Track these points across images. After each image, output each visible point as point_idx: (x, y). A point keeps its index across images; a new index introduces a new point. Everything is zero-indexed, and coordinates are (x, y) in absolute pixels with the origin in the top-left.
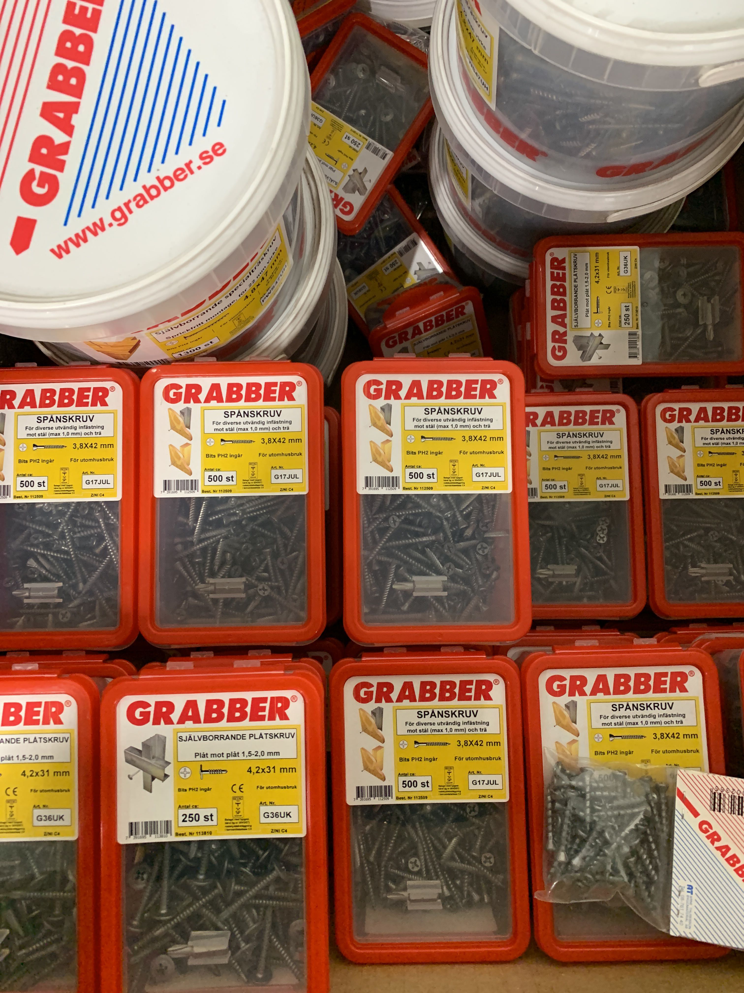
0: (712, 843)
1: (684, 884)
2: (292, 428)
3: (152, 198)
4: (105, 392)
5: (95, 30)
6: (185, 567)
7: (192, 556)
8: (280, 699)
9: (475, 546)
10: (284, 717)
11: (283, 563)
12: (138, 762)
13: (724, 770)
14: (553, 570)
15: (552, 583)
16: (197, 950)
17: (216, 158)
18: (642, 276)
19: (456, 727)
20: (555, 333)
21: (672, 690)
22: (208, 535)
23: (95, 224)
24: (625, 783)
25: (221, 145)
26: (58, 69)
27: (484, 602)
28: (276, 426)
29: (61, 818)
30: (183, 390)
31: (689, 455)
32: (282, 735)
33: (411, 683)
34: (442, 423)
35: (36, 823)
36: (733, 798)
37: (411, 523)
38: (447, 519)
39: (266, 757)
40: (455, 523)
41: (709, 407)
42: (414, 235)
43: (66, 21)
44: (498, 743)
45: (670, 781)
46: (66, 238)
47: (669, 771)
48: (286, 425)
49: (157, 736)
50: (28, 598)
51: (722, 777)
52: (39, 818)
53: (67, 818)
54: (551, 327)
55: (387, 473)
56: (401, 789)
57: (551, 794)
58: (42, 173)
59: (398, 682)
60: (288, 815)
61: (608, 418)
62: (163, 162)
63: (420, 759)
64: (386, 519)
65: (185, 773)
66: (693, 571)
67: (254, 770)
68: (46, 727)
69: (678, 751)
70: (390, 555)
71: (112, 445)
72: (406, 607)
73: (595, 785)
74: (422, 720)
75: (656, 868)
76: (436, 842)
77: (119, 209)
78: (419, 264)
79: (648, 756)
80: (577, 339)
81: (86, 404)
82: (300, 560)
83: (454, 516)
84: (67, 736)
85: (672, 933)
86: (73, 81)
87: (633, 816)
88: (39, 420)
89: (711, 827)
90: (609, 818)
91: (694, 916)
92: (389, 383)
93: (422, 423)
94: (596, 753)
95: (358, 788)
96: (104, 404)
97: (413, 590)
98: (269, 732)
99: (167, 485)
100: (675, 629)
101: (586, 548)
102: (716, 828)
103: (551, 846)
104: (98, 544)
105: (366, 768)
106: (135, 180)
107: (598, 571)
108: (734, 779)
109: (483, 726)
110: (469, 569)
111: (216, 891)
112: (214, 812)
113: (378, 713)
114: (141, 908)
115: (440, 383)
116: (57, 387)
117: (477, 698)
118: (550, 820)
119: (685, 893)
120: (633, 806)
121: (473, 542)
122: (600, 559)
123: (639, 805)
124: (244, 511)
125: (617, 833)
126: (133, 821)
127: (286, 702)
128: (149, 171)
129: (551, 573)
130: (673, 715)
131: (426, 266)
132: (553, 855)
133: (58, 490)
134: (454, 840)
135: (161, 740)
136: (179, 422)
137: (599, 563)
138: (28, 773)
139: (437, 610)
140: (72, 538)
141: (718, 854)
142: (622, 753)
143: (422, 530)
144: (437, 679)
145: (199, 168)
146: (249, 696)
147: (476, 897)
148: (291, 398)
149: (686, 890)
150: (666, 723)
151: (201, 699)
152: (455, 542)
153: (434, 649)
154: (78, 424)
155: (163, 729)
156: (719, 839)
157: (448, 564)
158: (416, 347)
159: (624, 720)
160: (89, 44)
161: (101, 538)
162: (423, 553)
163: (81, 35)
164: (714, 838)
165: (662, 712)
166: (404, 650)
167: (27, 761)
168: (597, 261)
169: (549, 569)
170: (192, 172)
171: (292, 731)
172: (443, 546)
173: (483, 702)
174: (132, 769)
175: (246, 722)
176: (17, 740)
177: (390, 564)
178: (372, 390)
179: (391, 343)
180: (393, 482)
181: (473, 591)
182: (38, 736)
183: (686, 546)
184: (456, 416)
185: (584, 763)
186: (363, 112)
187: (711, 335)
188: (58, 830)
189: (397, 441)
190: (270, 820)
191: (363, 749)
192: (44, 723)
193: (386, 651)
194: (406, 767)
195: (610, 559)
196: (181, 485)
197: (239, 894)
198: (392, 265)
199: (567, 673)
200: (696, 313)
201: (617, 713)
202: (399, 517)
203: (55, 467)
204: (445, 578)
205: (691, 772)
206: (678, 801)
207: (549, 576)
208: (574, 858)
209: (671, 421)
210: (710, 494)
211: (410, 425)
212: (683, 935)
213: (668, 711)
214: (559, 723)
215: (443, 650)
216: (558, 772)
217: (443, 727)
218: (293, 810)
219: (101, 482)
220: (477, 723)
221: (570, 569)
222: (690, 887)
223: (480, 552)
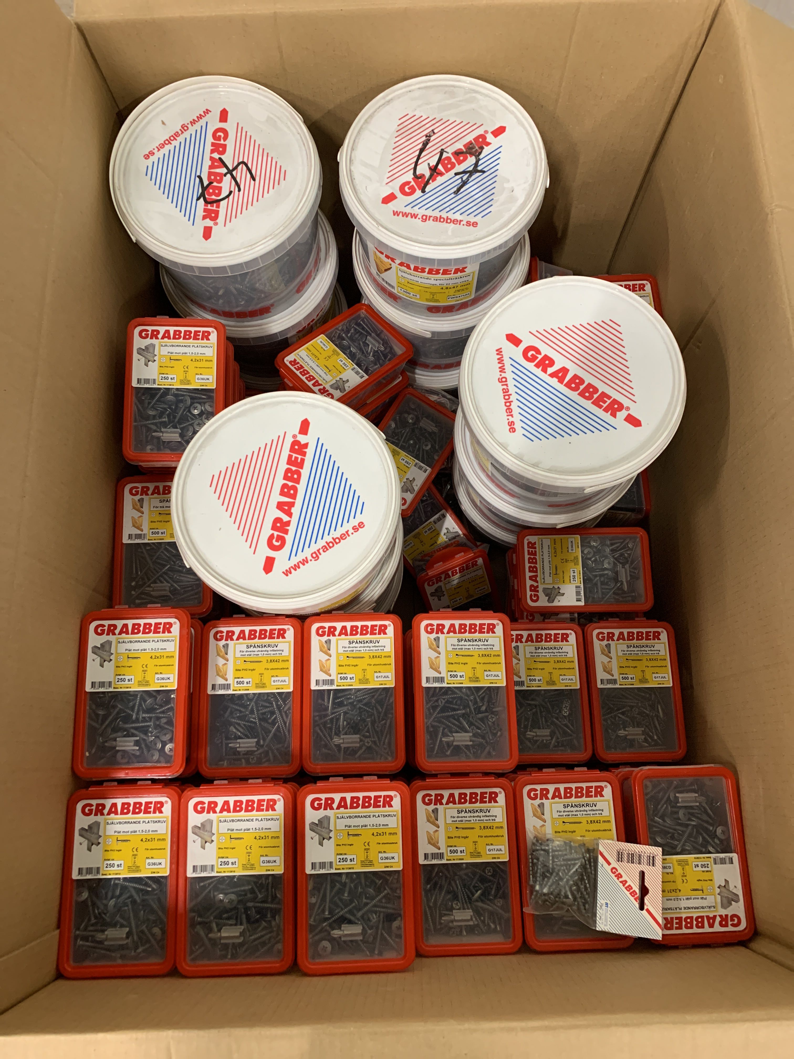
0: (618, 879)
1: (603, 902)
2: (386, 650)
3: (330, 547)
4: (284, 631)
5: (302, 468)
6: (320, 729)
7: (325, 724)
8: (388, 796)
9: (487, 717)
10: (391, 806)
11: (378, 727)
12: (316, 830)
13: (624, 840)
14: (536, 732)
15: (537, 741)
16: (346, 932)
17: (360, 529)
18: (582, 552)
19: (479, 818)
20: (531, 586)
21: (596, 796)
22: (335, 710)
23: (303, 560)
24: (571, 847)
25: (362, 523)
26: (284, 486)
27: (494, 750)
28: (377, 648)
29: (275, 861)
30: (327, 630)
31: (614, 661)
32: (389, 815)
33: (453, 794)
34: (467, 647)
35: (262, 864)
36: (628, 854)
37: (451, 703)
38: (471, 701)
39: (381, 827)
40: (475, 702)
41: (625, 631)
42: (444, 511)
43: (288, 463)
44: (502, 827)
45: (595, 847)
46: (290, 566)
47: (595, 842)
48: (382, 648)
49: (326, 816)
50: (239, 747)
51: (623, 843)
52: (263, 862)
53: (278, 862)
54: (529, 583)
55: (438, 675)
56: (449, 854)
57: (532, 854)
58: (278, 535)
59: (446, 793)
60: (393, 858)
61: (565, 638)
62: (335, 530)
63: (459, 837)
64: (437, 701)
65: (340, 836)
66: (622, 733)
67: (375, 834)
68: (267, 813)
69: (599, 830)
70: (440, 722)
71: (288, 661)
72: (448, 753)
73: (555, 849)
74: (460, 815)
75: (588, 894)
76: (468, 892)
77: (315, 553)
78: (447, 529)
79: (584, 833)
80: (545, 590)
81: (274, 638)
82: (388, 724)
83: (475, 698)
84: (278, 817)
85: (597, 929)
86: (292, 492)
87: (575, 864)
88: (248, 647)
89: (617, 870)
90: (561, 865)
91: (609, 919)
92: (438, 625)
93: (456, 647)
94: (556, 832)
95: (425, 854)
96: (284, 637)
97: (453, 741)
98: (383, 814)
99: (317, 682)
100: (610, 769)
101: (557, 718)
102: (620, 871)
103: (531, 883)
104: (271, 717)
105: (430, 843)
106: (322, 539)
107: (565, 734)
108: (629, 844)
109: (494, 818)
110: (485, 730)
111: (354, 904)
112: (355, 857)
113: (435, 811)
114: (314, 914)
115: (465, 625)
116: (258, 628)
117: (490, 802)
118: (531, 868)
119: (604, 907)
120: (575, 859)
121: (487, 714)
122: (566, 725)
123: (578, 859)
124: (356, 697)
125: (567, 874)
126: (314, 862)
127: (391, 798)
128: (329, 535)
129: (535, 734)
130: (597, 810)
131: (452, 530)
132: (533, 887)
133: (257, 686)
134: (479, 892)
135: (328, 818)
136: (324, 647)
137: (565, 728)
138: (258, 838)
139: (466, 753)
140: (257, 714)
141: (621, 885)
142: (569, 832)
143: (457, 707)
144: (468, 791)
145: (352, 534)
146: (372, 794)
147: (492, 926)
148: (385, 633)
149: (604, 905)
150: (593, 814)
151: (348, 796)
152: (476, 714)
153: (466, 775)
154: (269, 649)
155: (329, 812)
156: (621, 877)
157: (472, 727)
158: (447, 585)
159: (570, 813)
160: (299, 474)
161: (273, 713)
162: (458, 720)
163: (296, 470)
164: (619, 876)
165: (590, 808)
166: (449, 776)
167: (257, 831)
168: (555, 544)
169: (534, 732)
170: (349, 536)
171: (395, 813)
172: (469, 717)
173: (493, 804)
174: (313, 834)
175: (371, 809)
176: (252, 820)
177: (439, 727)
178: (429, 629)
179: (431, 583)
180: (442, 680)
181: (486, 742)
182: (263, 817)
183: (619, 717)
184: (474, 643)
185: (548, 836)
186: (412, 442)
187: (625, 587)
188: (273, 868)
189: (443, 656)
190: (384, 861)
191: (427, 832)
192: (266, 811)
193: (439, 776)
194: (452, 842)
195: (572, 725)
196: (325, 682)
197: (366, 904)
198: (429, 530)
199: (538, 787)
200: (617, 573)
201: (566, 809)
202: (444, 699)
203: (256, 673)
204: (471, 734)
205: (606, 841)
206: (600, 857)
207: (534, 736)
208: (544, 888)
209: (603, 640)
210: (628, 684)
211: (450, 648)
212: (604, 930)
213: (594, 808)
214: (535, 815)
215: (470, 775)
216: (534, 841)
217: (471, 819)
218: (396, 855)
219: (282, 681)
220: (490, 816)
221: (547, 732)
222: (607, 904)
223: (491, 720)
